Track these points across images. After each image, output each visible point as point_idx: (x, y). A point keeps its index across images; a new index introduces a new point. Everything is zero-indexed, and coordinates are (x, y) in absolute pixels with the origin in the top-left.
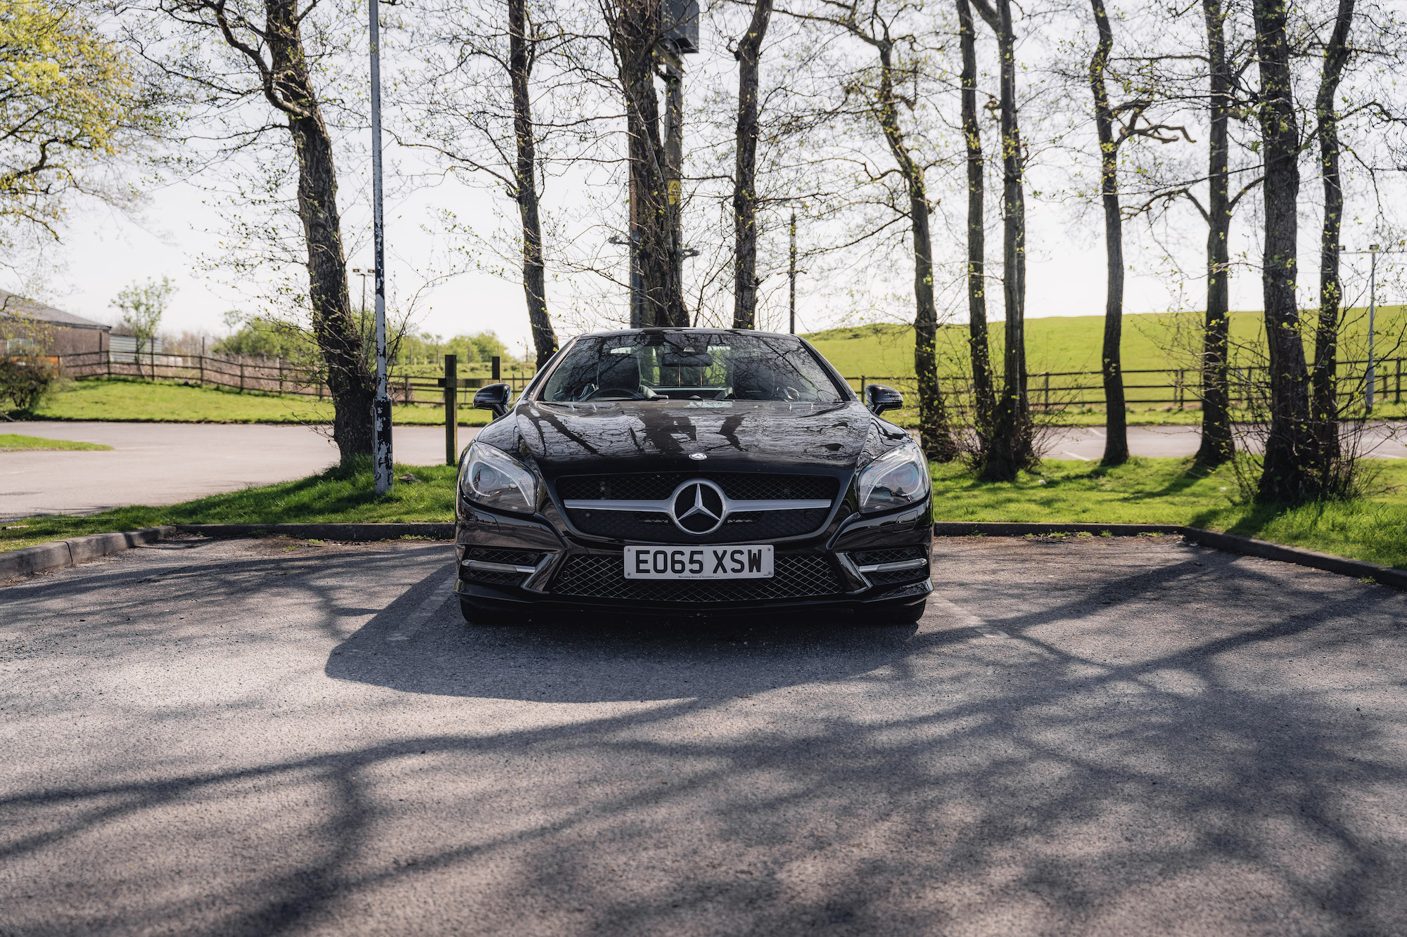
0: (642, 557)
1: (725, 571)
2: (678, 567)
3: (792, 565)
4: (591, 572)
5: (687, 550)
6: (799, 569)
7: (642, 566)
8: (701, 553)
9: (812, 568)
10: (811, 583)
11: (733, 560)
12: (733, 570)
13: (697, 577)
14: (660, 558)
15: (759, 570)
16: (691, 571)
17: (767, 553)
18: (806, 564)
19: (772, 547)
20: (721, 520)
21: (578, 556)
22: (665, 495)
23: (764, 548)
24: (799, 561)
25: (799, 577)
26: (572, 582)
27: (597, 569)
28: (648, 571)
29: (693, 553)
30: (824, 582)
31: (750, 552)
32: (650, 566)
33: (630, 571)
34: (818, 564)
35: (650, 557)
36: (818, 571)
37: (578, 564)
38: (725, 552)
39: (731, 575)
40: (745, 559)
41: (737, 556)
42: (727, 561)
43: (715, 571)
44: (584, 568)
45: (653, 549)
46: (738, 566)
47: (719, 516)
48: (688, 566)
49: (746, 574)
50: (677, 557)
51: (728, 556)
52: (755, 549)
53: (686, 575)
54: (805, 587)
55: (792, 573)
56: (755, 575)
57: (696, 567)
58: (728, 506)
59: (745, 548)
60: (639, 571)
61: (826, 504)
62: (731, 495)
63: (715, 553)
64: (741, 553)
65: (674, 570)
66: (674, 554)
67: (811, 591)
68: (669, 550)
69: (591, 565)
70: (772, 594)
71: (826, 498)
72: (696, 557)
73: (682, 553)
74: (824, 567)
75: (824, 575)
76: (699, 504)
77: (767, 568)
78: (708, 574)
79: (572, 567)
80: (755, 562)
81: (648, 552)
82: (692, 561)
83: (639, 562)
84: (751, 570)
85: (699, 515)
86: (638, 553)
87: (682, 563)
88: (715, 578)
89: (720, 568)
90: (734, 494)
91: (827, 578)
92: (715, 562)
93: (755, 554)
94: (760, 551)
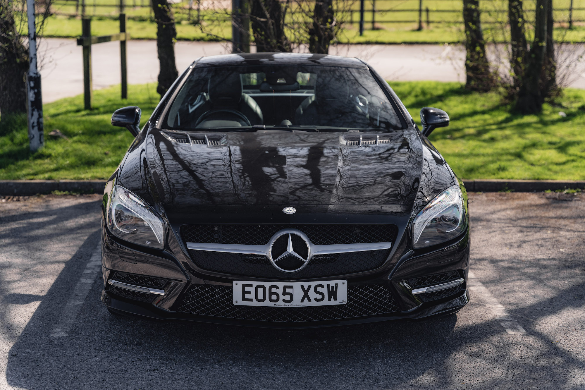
0: (247, 289)
1: (310, 300)
2: (274, 297)
3: (361, 293)
4: (207, 298)
5: (281, 285)
6: (366, 295)
7: (247, 296)
8: (291, 287)
9: (376, 294)
10: (375, 306)
11: (316, 292)
12: (316, 300)
13: (288, 305)
14: (261, 290)
15: (335, 299)
16: (284, 301)
17: (342, 286)
18: (371, 292)
19: (345, 281)
20: (307, 262)
21: (198, 285)
22: (264, 241)
23: (339, 282)
24: (366, 290)
25: (366, 301)
26: (193, 304)
27: (213, 296)
28: (251, 300)
29: (285, 287)
30: (385, 304)
31: (329, 285)
32: (252, 296)
33: (237, 299)
34: (381, 291)
35: (252, 290)
36: (381, 296)
37: (197, 291)
38: (310, 287)
39: (314, 303)
40: (325, 291)
41: (319, 289)
42: (312, 294)
43: (302, 301)
44: (202, 294)
45: (255, 284)
46: (320, 297)
47: (306, 259)
48: (282, 297)
49: (326, 302)
50: (274, 290)
51: (312, 289)
52: (332, 283)
53: (281, 304)
54: (370, 309)
55: (361, 299)
56: (333, 302)
57: (288, 298)
58: (313, 250)
59: (325, 283)
60: (244, 299)
61: (387, 246)
62: (315, 241)
63: (302, 287)
64: (322, 286)
65: (272, 301)
66: (271, 287)
67: (375, 311)
68: (267, 284)
69: (207, 292)
70: (345, 315)
71: (387, 241)
72: (288, 290)
73: (277, 287)
74: (385, 293)
75: (385, 299)
76: (290, 249)
77: (342, 297)
78: (297, 303)
79: (192, 293)
80: (333, 293)
81: (251, 286)
82: (284, 294)
83: (244, 293)
84: (329, 299)
85: (290, 256)
86: (244, 286)
87: (277, 294)
88: (302, 306)
89: (306, 299)
90: (317, 240)
91: (387, 301)
92: (303, 294)
93: (332, 287)
94: (336, 285)
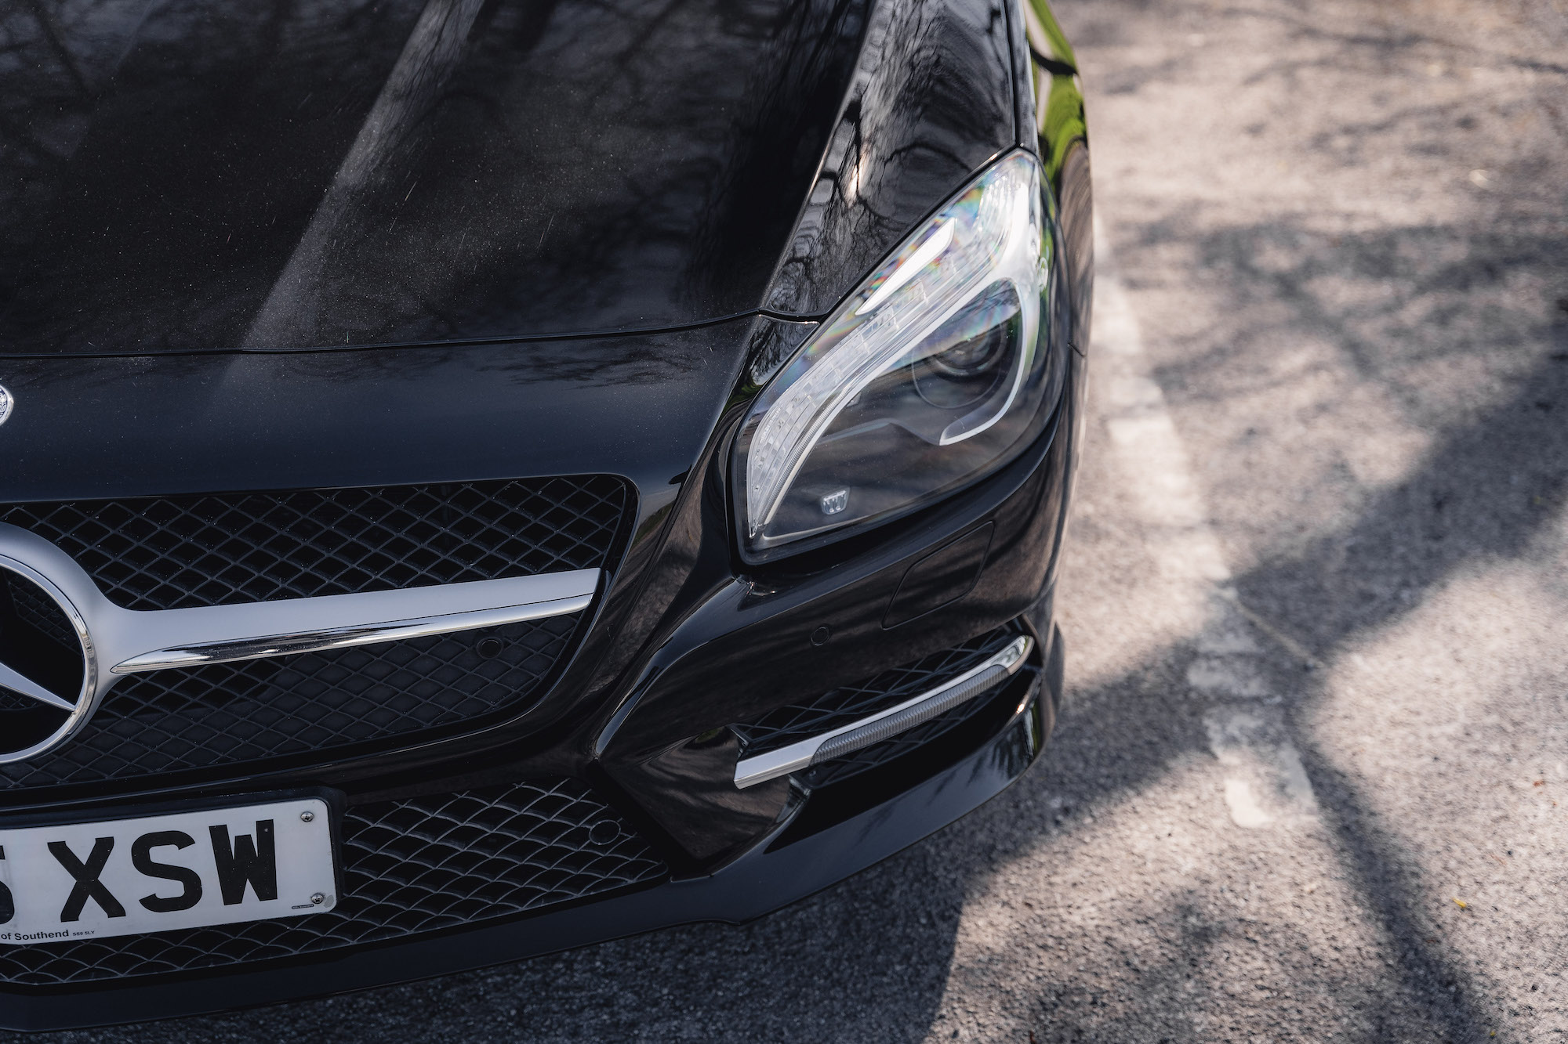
1: (114, 908)
6: (464, 836)
11: (147, 867)
12: (152, 903)
15: (267, 890)
17: (301, 831)
18: (492, 818)
19: (318, 808)
20: (79, 710)
23: (283, 813)
24: (462, 810)
30: (578, 860)
31: (219, 834)
34: (550, 806)
36: (550, 831)
38: (104, 847)
39: (140, 922)
40: (201, 859)
41: (162, 855)
42: (120, 878)
43: (71, 912)
46: (171, 889)
47: (71, 696)
49: (210, 913)
51: (120, 858)
52: (241, 821)
54: (493, 891)
55: (435, 854)
56: (252, 908)
59: (197, 823)
62: (133, 590)
63: (59, 850)
64: (182, 840)
67: (522, 896)
71: (578, 560)
74: (575, 813)
75: (579, 836)
77: (307, 880)
78: (38, 924)
80: (249, 866)
84: (232, 895)
88: (71, 938)
89: (91, 902)
90: (142, 583)
91: (590, 846)
92: (66, 882)
93: (243, 840)
94: (266, 828)
